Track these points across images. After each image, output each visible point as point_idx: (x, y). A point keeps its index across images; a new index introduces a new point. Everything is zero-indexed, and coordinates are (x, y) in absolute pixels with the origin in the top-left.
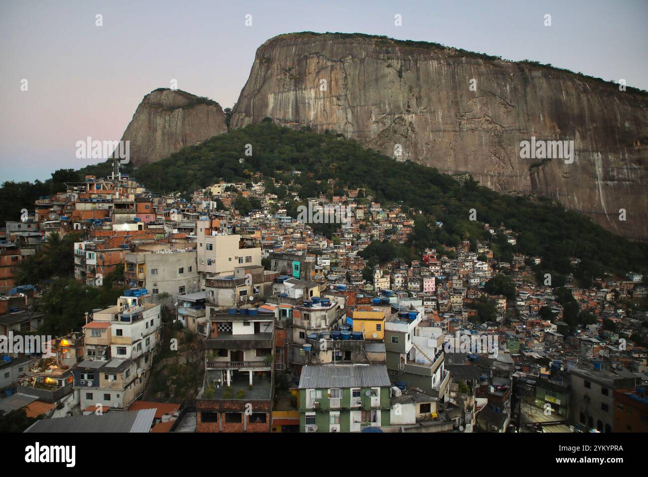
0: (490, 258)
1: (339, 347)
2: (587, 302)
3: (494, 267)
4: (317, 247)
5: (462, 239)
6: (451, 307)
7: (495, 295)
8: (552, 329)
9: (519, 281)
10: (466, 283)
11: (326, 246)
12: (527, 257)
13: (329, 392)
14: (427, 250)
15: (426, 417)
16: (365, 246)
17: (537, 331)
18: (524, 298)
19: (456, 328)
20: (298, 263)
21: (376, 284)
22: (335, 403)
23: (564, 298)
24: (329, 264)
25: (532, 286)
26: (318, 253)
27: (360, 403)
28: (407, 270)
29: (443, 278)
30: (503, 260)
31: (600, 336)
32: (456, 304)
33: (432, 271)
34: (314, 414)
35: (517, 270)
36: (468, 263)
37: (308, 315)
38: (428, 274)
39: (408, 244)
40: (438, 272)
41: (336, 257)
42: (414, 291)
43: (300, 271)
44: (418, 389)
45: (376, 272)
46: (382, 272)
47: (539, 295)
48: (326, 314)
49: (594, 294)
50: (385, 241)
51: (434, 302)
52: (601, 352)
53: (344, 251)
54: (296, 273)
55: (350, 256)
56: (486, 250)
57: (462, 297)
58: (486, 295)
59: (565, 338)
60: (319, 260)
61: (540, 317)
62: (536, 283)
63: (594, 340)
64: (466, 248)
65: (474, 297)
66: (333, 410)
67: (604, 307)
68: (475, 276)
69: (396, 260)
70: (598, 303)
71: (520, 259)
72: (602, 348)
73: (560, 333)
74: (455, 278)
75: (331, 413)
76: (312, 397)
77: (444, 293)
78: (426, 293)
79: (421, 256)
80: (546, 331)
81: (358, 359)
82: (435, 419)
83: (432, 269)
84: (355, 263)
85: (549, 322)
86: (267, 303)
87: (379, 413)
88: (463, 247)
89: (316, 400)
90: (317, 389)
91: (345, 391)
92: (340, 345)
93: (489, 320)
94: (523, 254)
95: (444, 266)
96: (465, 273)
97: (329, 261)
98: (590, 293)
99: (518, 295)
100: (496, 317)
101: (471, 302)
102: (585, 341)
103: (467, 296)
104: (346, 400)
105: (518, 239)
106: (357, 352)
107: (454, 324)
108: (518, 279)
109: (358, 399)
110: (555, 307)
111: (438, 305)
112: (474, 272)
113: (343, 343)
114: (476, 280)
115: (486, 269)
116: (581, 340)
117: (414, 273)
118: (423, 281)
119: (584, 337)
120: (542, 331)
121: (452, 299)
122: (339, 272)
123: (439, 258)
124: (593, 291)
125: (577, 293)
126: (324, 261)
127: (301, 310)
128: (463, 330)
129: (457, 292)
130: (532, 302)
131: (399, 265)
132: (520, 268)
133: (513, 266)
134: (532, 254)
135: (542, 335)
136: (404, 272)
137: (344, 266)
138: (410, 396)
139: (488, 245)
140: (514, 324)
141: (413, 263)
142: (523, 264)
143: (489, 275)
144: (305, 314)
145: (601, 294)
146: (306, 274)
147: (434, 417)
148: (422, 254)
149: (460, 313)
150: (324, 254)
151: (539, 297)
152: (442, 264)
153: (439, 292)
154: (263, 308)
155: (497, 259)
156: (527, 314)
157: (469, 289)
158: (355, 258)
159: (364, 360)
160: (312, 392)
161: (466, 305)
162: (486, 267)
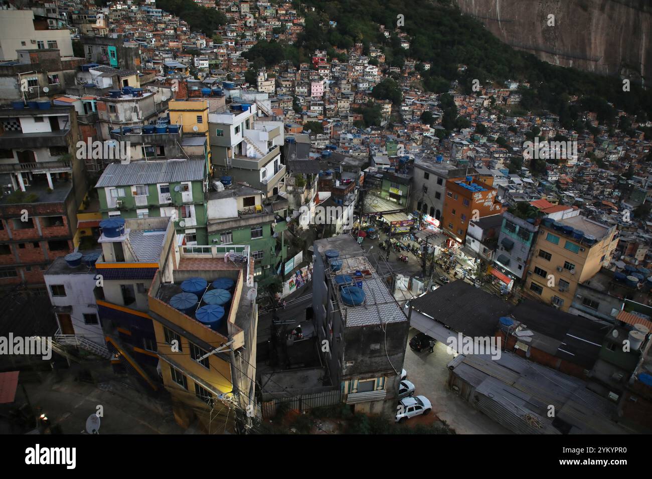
0: (381, 63)
1: (150, 141)
2: (466, 108)
3: (384, 72)
4: (193, 46)
5: (355, 41)
6: (338, 111)
7: (381, 100)
8: (430, 132)
9: (406, 86)
10: (355, 88)
11: (205, 46)
12: (418, 63)
13: (134, 189)
14: (317, 52)
15: (250, 210)
16: (250, 46)
17: (416, 135)
18: (409, 103)
19: (339, 133)
20: (113, 49)
21: (259, 88)
22: (142, 200)
23: (447, 104)
24: (208, 66)
25: (419, 92)
26: (196, 53)
27: (169, 199)
28: (295, 74)
29: (332, 82)
30: (393, 64)
31: (471, 139)
32: (343, 109)
33: (321, 75)
34: (118, 213)
35: (406, 75)
36: (359, 67)
37: (114, 107)
38: (316, 77)
39: (297, 45)
40: (327, 76)
41: (216, 58)
42: (301, 96)
43: (118, 59)
44: (245, 183)
45: (259, 75)
46: (266, 75)
47: (423, 101)
48: (137, 105)
49: (474, 100)
50: (273, 41)
51: (320, 107)
52: (470, 153)
53: (225, 51)
54: (113, 61)
55: (232, 57)
56: (378, 54)
57: (349, 102)
58: (373, 100)
59: (440, 141)
60: (196, 61)
61: (421, 121)
62: (423, 89)
63: (465, 142)
64: (359, 51)
65: (361, 102)
66: (140, 208)
67: (479, 113)
68: (364, 81)
69: (284, 63)
70: (475, 109)
71: (411, 64)
72: (470, 149)
73: (437, 137)
74: (344, 82)
75: (139, 211)
76: (113, 196)
77: (332, 98)
78: (314, 97)
79: (311, 59)
80: (424, 135)
81: (173, 155)
82: (260, 211)
83: (321, 72)
84: (237, 66)
85: (429, 126)
86: (66, 96)
87: (192, 209)
88: (356, 50)
89: (119, 198)
90: (118, 187)
91: (152, 188)
92: (149, 139)
93: (374, 124)
94: (414, 59)
95: (334, 70)
96: (355, 77)
97: (207, 62)
98: (470, 99)
99: (404, 101)
100: (380, 122)
101: (358, 107)
102: (457, 143)
103: (354, 101)
104: (153, 196)
105: (412, 43)
106: (171, 147)
107: (338, 129)
108: (405, 85)
109: (168, 195)
110: (436, 113)
111: (325, 109)
112: (363, 76)
113: (154, 137)
114: (365, 84)
115: (376, 74)
116: (454, 142)
117: (302, 77)
118: (311, 85)
119: (457, 140)
120: (421, 134)
121: (339, 104)
122: (219, 75)
123: (329, 61)
124: (473, 97)
125: (459, 99)
126: (201, 62)
127: (106, 101)
128: (346, 134)
129: (345, 96)
130: (416, 107)
131: (287, 68)
132: (410, 74)
133: (403, 72)
134: (423, 60)
135: (421, 138)
136: (292, 75)
137: (225, 69)
138: (233, 191)
139: (381, 48)
140: (397, 128)
141: (301, 65)
142: (413, 69)
143: (378, 80)
144: (111, 107)
145: (480, 101)
146: (126, 62)
147: (257, 209)
148: (312, 56)
149: (346, 117)
150: (201, 55)
151: (423, 103)
152: (332, 67)
153: (327, 97)
154: (60, 100)
155: (388, 64)
156: (410, 119)
157: (357, 93)
158: (238, 59)
159: (180, 155)
160: (112, 191)
161: (353, 110)
162: (375, 71)
